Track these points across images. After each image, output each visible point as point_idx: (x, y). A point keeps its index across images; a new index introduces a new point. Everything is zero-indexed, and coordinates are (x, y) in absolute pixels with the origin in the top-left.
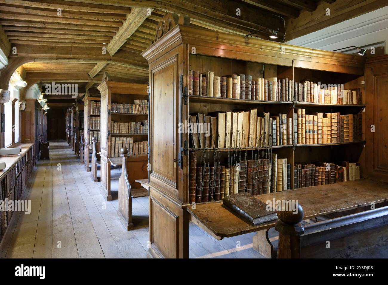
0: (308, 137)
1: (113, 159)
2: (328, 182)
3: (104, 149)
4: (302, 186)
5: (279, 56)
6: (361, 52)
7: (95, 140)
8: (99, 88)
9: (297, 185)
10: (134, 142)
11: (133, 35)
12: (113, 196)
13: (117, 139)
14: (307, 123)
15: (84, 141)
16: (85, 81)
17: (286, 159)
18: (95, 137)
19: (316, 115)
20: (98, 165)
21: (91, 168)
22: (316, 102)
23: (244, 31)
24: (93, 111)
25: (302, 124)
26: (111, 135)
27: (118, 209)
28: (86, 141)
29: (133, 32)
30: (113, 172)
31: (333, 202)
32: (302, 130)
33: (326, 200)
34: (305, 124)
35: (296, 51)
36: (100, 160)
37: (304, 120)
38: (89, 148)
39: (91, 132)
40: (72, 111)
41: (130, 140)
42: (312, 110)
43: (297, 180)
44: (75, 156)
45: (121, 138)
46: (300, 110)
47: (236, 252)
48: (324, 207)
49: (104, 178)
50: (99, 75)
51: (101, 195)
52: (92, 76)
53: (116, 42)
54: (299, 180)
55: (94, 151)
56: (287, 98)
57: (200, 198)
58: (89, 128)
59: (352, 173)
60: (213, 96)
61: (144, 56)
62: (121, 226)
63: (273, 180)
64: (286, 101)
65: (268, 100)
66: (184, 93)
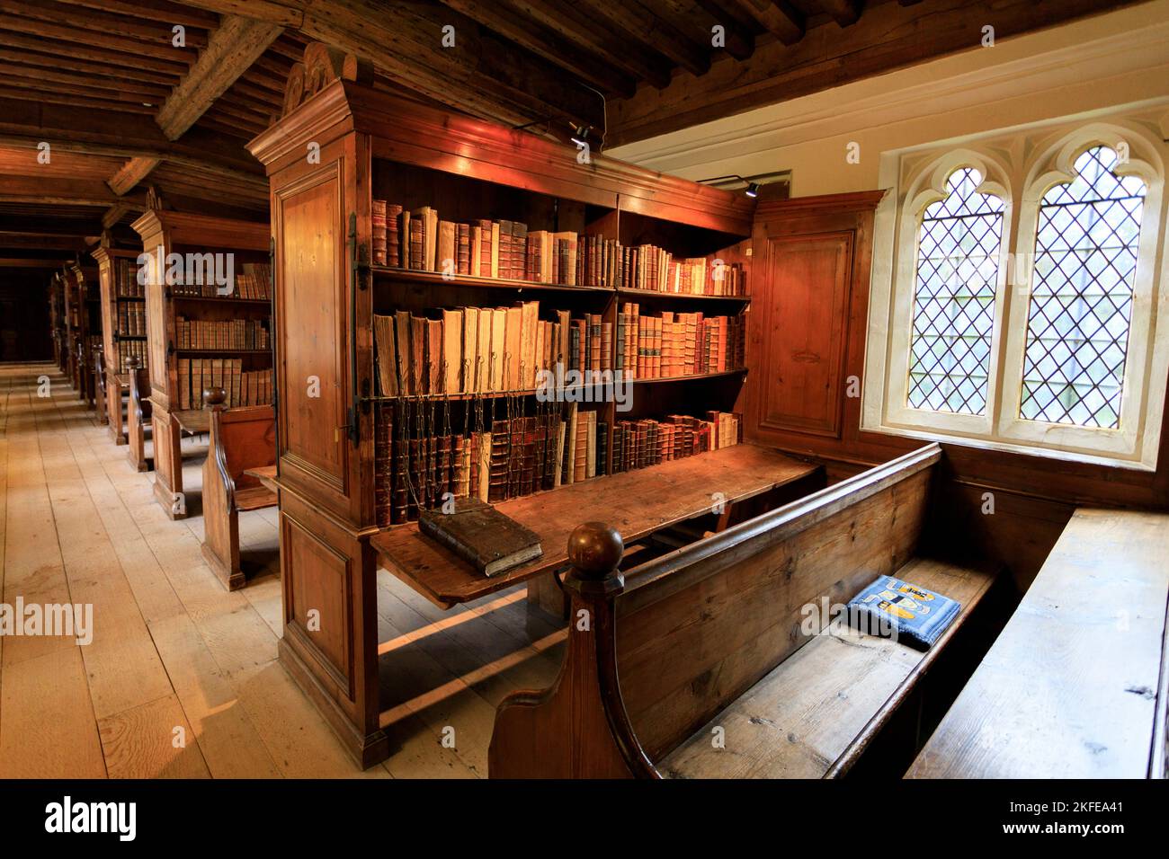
0: (642, 364)
1: (186, 416)
2: (679, 454)
3: (160, 388)
4: (630, 467)
5: (589, 183)
6: (752, 188)
7: (134, 363)
8: (137, 226)
9: (619, 467)
10: (243, 371)
11: (230, 90)
12: (194, 506)
13: (197, 363)
14: (643, 333)
15: (104, 365)
16: (99, 204)
17: (595, 412)
18: (134, 358)
19: (661, 316)
20: (146, 428)
21: (126, 436)
22: (663, 290)
23: (515, 114)
24: (126, 288)
25: (632, 336)
26: (176, 353)
27: (203, 540)
28: (111, 365)
29: (230, 83)
30: (188, 446)
31: (685, 498)
32: (631, 350)
33: (672, 495)
34: (639, 336)
35: (625, 174)
36: (150, 416)
37: (636, 328)
38: (118, 386)
39: (123, 343)
40: (66, 283)
41: (233, 366)
42: (654, 305)
43: (621, 455)
44: (82, 403)
45: (207, 362)
46: (628, 306)
47: (493, 612)
48: (668, 510)
49: (163, 462)
50: (138, 190)
51: (158, 506)
52: (120, 191)
53: (183, 104)
54: (626, 456)
55: (134, 393)
56: (599, 278)
57: (403, 512)
58: (117, 332)
59: (723, 434)
60: (435, 270)
61: (254, 151)
62: (214, 582)
63: (566, 458)
64: (597, 285)
65: (559, 283)
66: (360, 260)
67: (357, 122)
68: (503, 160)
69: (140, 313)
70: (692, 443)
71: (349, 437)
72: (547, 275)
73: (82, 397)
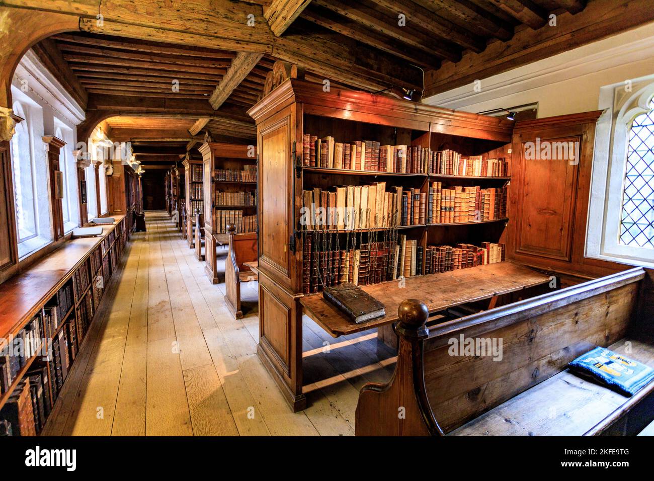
0: (443, 215)
1: (219, 236)
2: (464, 266)
3: (208, 223)
4: (435, 271)
5: (414, 118)
6: (511, 115)
7: (198, 212)
8: (201, 150)
9: (429, 271)
10: (243, 216)
11: (240, 85)
12: (220, 278)
13: (224, 212)
14: (444, 198)
15: (186, 213)
16: (185, 140)
17: (416, 241)
18: (198, 209)
19: (454, 189)
20: (202, 241)
21: (194, 244)
22: (456, 174)
23: (375, 84)
24: (195, 178)
25: (437, 200)
26: (216, 208)
27: (225, 295)
28: (189, 213)
29: (240, 82)
30: (220, 250)
31: (467, 291)
32: (437, 207)
33: (460, 288)
34: (441, 200)
35: (434, 112)
36: (204, 236)
37: (440, 195)
38: (191, 221)
39: (193, 202)
40: (172, 176)
41: (239, 213)
42: (449, 183)
43: (430, 264)
44: (177, 229)
45: (228, 211)
46: (435, 183)
47: (359, 343)
48: (457, 297)
49: (209, 257)
50: (201, 133)
51: (206, 277)
52: (194, 134)
53: (220, 93)
54: (433, 265)
55: (198, 225)
56: (419, 169)
57: (316, 288)
58: (191, 197)
59: (492, 255)
60: (333, 167)
61: (250, 114)
62: (229, 314)
63: (399, 265)
64: (417, 173)
65: (397, 172)
66: (297, 164)
67: (297, 98)
68: (368, 110)
69: (201, 189)
70: (472, 260)
71: (291, 249)
72: (390, 169)
73: (177, 226)
